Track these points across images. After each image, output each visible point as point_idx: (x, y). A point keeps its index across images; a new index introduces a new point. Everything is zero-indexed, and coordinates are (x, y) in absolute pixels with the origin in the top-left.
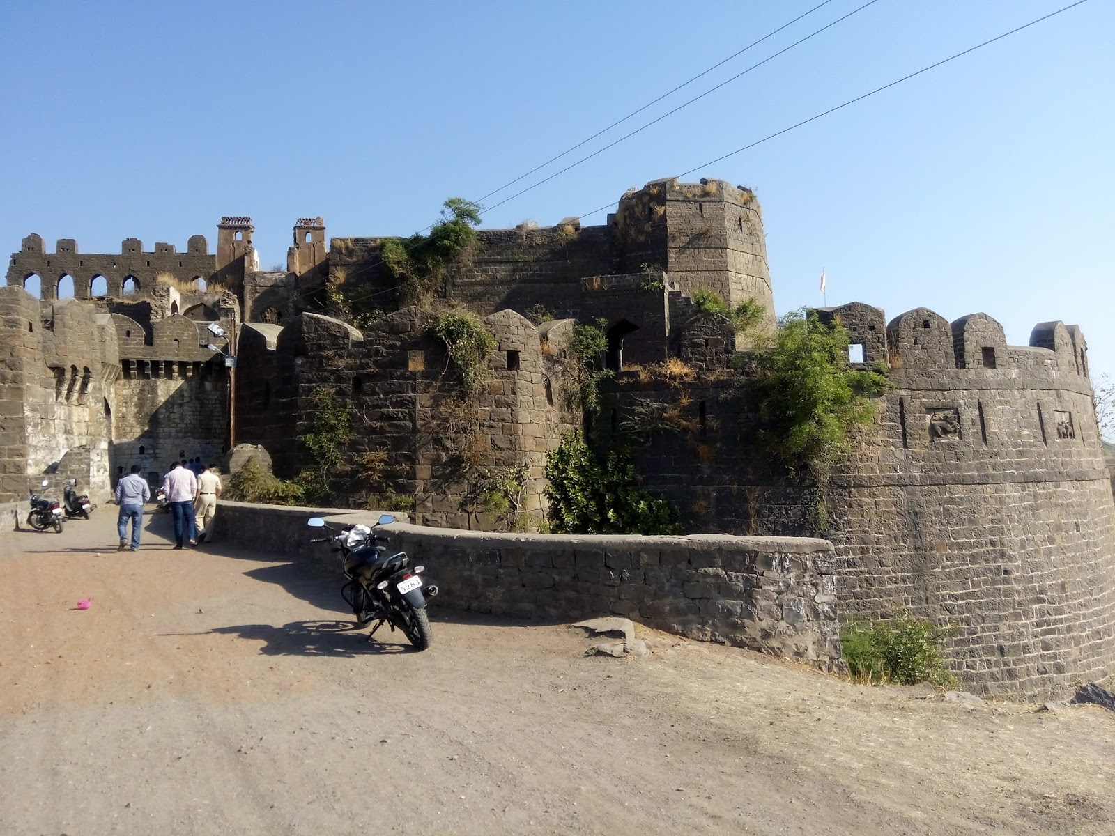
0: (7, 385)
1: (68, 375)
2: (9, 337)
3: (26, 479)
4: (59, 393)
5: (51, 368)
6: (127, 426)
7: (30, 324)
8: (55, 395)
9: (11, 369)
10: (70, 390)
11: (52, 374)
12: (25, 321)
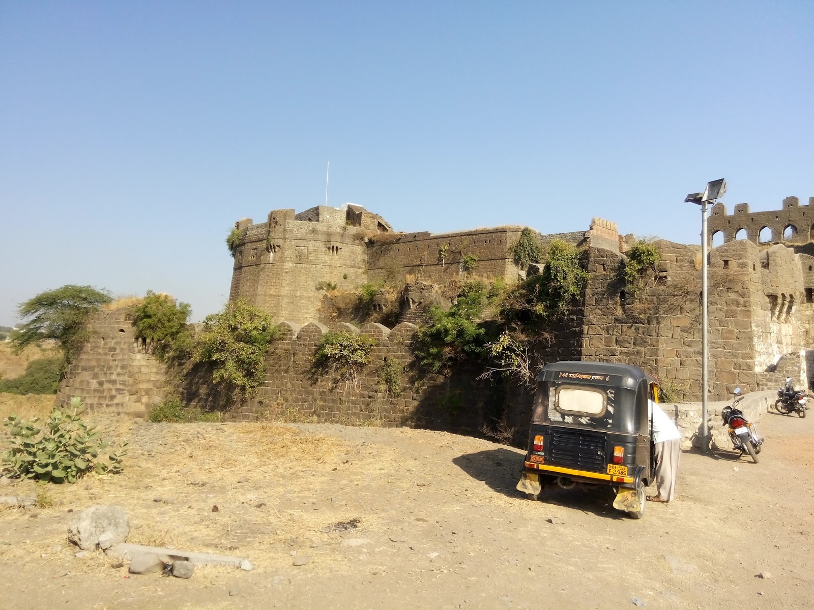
0: (740, 309)
1: (780, 301)
2: (741, 274)
3: (754, 375)
4: (773, 314)
5: (767, 296)
6: (809, 338)
7: (754, 265)
8: (770, 315)
9: (743, 298)
10: (780, 312)
11: (767, 300)
12: (750, 263)
